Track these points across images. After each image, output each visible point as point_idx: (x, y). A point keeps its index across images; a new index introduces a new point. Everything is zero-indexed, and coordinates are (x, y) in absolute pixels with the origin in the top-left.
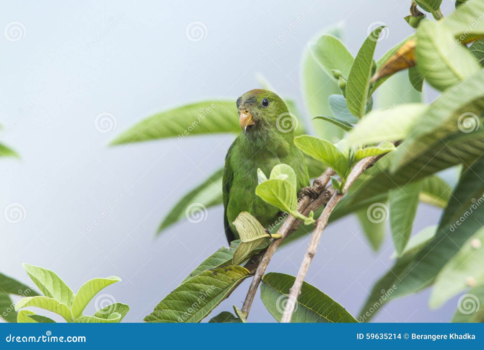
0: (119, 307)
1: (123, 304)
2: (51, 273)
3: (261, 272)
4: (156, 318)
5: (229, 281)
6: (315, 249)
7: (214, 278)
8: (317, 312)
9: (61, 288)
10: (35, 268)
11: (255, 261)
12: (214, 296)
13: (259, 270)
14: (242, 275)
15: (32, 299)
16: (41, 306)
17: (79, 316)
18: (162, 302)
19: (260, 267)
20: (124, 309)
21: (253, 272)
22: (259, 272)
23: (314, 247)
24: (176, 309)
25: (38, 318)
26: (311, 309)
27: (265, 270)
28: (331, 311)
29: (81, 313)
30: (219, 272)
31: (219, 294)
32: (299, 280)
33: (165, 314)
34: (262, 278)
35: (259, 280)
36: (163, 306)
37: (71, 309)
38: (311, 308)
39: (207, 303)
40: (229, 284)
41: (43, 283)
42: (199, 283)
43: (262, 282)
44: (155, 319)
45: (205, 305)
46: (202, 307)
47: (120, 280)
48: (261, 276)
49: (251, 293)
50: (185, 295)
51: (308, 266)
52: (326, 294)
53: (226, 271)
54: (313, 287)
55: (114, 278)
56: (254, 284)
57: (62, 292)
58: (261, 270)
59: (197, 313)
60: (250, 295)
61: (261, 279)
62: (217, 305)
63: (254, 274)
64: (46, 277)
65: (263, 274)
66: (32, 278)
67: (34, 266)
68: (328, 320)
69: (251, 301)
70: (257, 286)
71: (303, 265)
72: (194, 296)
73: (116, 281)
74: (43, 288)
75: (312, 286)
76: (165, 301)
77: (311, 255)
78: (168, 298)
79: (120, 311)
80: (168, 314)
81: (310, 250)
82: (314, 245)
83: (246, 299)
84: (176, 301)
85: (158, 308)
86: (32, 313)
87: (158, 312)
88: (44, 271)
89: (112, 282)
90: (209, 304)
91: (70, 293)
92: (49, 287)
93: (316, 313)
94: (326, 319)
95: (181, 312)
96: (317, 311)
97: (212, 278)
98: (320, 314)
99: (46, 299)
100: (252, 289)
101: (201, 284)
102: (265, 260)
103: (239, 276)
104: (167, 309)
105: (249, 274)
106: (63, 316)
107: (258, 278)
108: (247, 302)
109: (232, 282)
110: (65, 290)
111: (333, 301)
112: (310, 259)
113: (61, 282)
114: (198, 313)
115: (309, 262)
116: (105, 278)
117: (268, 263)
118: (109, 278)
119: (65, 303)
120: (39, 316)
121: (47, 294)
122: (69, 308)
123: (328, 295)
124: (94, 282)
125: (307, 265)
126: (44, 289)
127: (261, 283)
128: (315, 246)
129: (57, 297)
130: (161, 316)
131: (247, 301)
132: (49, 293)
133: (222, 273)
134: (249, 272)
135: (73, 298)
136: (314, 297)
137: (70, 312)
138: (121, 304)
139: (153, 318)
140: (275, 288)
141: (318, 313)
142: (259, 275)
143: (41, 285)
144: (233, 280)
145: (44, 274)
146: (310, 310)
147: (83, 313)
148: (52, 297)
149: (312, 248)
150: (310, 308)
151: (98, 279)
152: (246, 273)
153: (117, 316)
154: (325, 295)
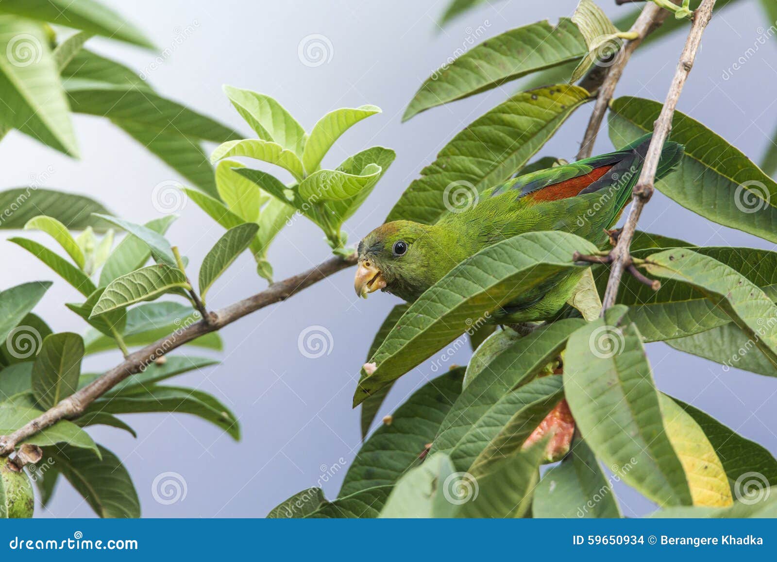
0: (380, 153)
1: (386, 148)
2: (269, 101)
3: (608, 94)
4: (441, 170)
5: (557, 110)
6: (692, 57)
7: (533, 104)
8: (701, 161)
9: (285, 123)
10: (243, 92)
11: (597, 76)
12: (533, 134)
13: (605, 91)
14: (577, 99)
15: (239, 145)
16: (252, 154)
17: (314, 170)
18: (449, 144)
19: (606, 85)
20: (387, 157)
21: (594, 93)
22: (604, 94)
23: (691, 54)
24: (472, 155)
25: (249, 174)
26: (690, 155)
27: (614, 90)
28: (725, 160)
29: (318, 162)
30: (540, 95)
31: (540, 130)
32: (669, 107)
33: (455, 162)
34: (611, 104)
35: (605, 106)
36: (451, 150)
37: (301, 158)
38: (692, 153)
39: (521, 145)
40: (556, 114)
41: (256, 117)
42: (508, 113)
43: (611, 109)
44: (437, 172)
45: (518, 148)
46: (514, 151)
47: (380, 111)
48: (608, 101)
49: (593, 127)
50: (486, 133)
51: (682, 84)
52: (716, 133)
53: (552, 92)
54: (695, 122)
55: (371, 107)
56: (597, 113)
57: (287, 130)
58: (608, 90)
59: (506, 162)
60: (591, 132)
61: (607, 105)
62: (540, 149)
63: (596, 97)
64: (261, 108)
65: (611, 97)
66: (238, 110)
67: (240, 89)
68: (720, 173)
69: (592, 142)
70: (601, 117)
71: (675, 82)
72: (501, 134)
73: (374, 113)
74: (256, 125)
75: (693, 120)
76: (454, 143)
77: (687, 67)
78: (459, 138)
79: (381, 159)
80: (458, 163)
81: (685, 59)
82: (691, 51)
83: (585, 138)
84: (472, 142)
85: (443, 154)
86: (238, 165)
87: (443, 161)
88: (259, 98)
89: (366, 115)
90: (525, 146)
91: (300, 132)
92: (267, 124)
93: (699, 162)
94: (715, 172)
95: (481, 160)
96: (700, 159)
97: (530, 105)
98: (706, 165)
99: (260, 143)
100: (593, 121)
101: (513, 115)
102: (614, 75)
103: (573, 101)
104: (457, 155)
105: (587, 98)
106: (290, 171)
107: (603, 105)
108: (587, 143)
109: (561, 110)
110: (292, 128)
111: (728, 145)
112: (685, 72)
113: (285, 114)
114: (508, 161)
115: (684, 77)
116: (355, 107)
117: (617, 79)
118: (363, 108)
119: (291, 149)
120: (251, 170)
121: (263, 135)
122: (298, 157)
123: (719, 135)
124: (338, 114)
125: (680, 83)
126: (258, 128)
127: (608, 112)
128: (693, 53)
129: (280, 141)
130: (449, 166)
131: (587, 141)
132: (266, 133)
133: (545, 96)
134: (589, 95)
135: (305, 140)
136: (695, 136)
137: (299, 163)
138: (382, 149)
139: (435, 170)
140: (631, 121)
141: (703, 163)
142: (605, 99)
143: (253, 119)
144: (563, 107)
145: (258, 102)
146: (690, 157)
147: (322, 164)
148: (270, 139)
149: (689, 56)
150: (690, 153)
151: (345, 110)
152: (584, 96)
153: (376, 170)
154: (715, 135)
